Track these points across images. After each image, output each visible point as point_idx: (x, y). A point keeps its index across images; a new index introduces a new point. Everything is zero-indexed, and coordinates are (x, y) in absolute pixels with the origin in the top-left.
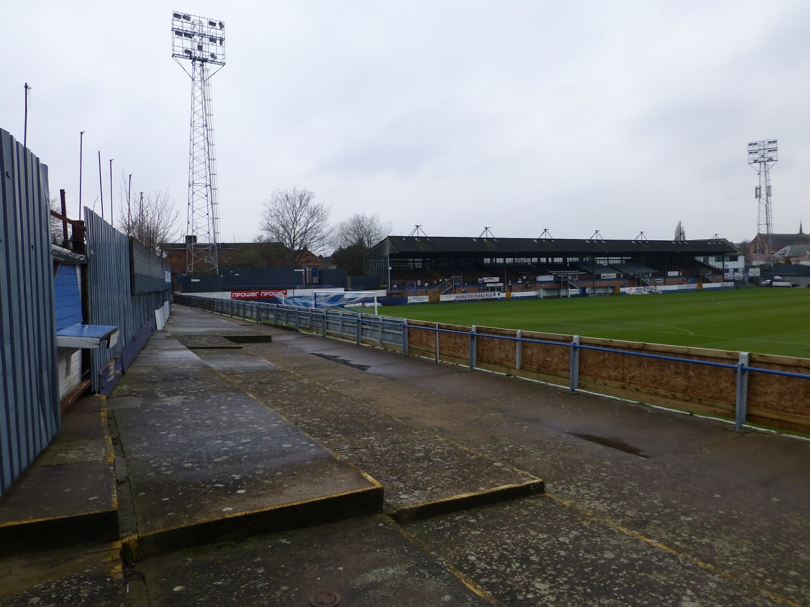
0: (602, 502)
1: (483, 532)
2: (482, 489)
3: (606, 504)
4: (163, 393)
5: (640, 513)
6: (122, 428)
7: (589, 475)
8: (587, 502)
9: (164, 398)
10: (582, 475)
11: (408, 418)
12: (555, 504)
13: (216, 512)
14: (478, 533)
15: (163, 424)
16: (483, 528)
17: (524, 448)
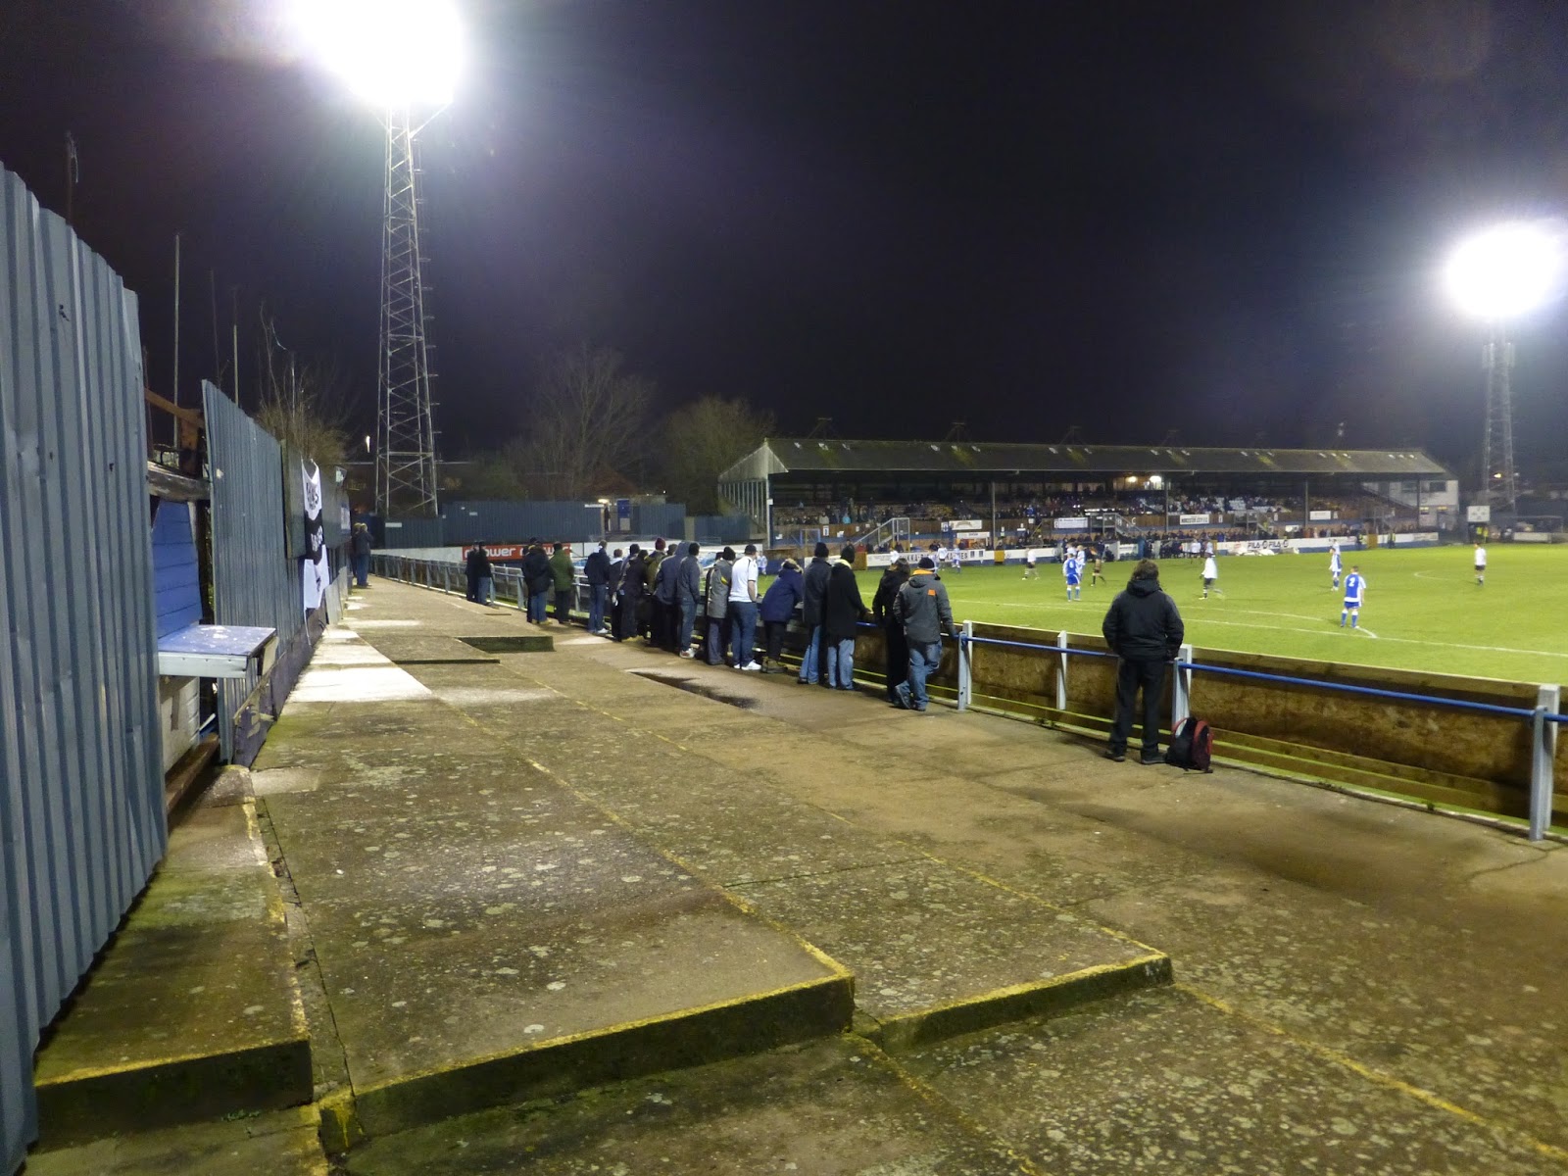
0: (1294, 1003)
1: (1064, 1072)
2: (1048, 974)
3: (1303, 1007)
4: (360, 760)
5: (1379, 1027)
6: (285, 837)
7: (1251, 941)
8: (1264, 1001)
9: (362, 771)
10: (1237, 939)
11: (854, 813)
12: (1201, 1007)
13: (511, 1035)
14: (1056, 1074)
15: (368, 828)
16: (1062, 1063)
17: (1104, 879)
